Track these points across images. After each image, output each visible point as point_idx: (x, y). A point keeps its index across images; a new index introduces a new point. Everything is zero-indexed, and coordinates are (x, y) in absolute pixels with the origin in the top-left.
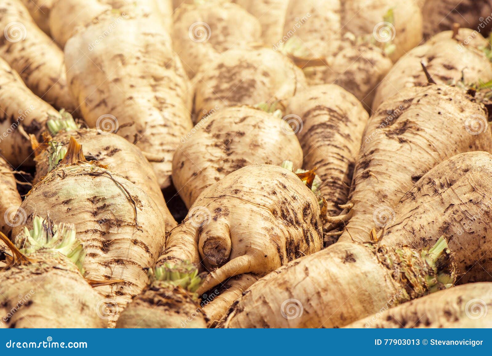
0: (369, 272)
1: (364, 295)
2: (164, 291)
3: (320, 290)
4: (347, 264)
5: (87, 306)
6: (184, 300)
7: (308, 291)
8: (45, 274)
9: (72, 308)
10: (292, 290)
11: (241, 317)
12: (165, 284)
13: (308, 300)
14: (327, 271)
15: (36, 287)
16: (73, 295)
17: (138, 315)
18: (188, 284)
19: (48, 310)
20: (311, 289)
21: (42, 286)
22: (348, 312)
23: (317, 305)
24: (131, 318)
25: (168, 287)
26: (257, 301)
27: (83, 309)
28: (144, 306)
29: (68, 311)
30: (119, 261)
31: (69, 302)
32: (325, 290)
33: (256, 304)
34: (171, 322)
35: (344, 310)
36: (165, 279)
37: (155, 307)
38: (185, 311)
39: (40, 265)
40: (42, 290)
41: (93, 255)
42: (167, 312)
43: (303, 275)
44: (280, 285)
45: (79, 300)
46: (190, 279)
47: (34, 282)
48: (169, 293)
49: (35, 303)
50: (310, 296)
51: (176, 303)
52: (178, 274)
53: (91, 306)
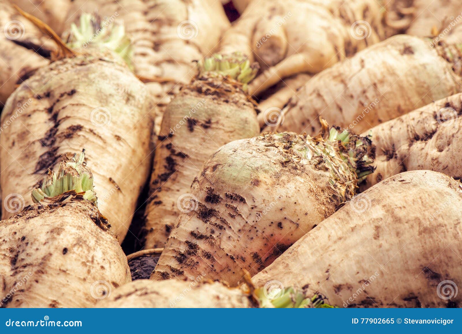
0: (428, 64)
1: (423, 87)
2: (213, 81)
3: (376, 81)
4: (406, 57)
5: (133, 97)
6: (233, 89)
7: (364, 83)
8: (89, 66)
9: (117, 98)
10: (347, 82)
11: (295, 111)
12: (215, 74)
13: (364, 92)
14: (384, 63)
15: (80, 76)
16: (118, 85)
17: (185, 105)
18: (238, 74)
19: (92, 99)
20: (367, 81)
21: (86, 76)
22: (405, 105)
23: (373, 97)
24: (178, 108)
25: (217, 77)
26: (311, 95)
27: (128, 100)
28: (191, 95)
29: (112, 100)
30: (170, 61)
31: (113, 92)
32: (382, 82)
33: (310, 98)
34: (219, 111)
35: (402, 103)
36: (214, 69)
37: (203, 96)
38: (234, 100)
39: (85, 58)
40: (86, 79)
41: (144, 55)
42: (215, 101)
43: (359, 67)
44: (335, 78)
45: (125, 90)
46: (240, 69)
47: (78, 73)
48: (218, 83)
49: (78, 92)
50: (366, 88)
51: (225, 92)
52: (227, 64)
53: (137, 97)
